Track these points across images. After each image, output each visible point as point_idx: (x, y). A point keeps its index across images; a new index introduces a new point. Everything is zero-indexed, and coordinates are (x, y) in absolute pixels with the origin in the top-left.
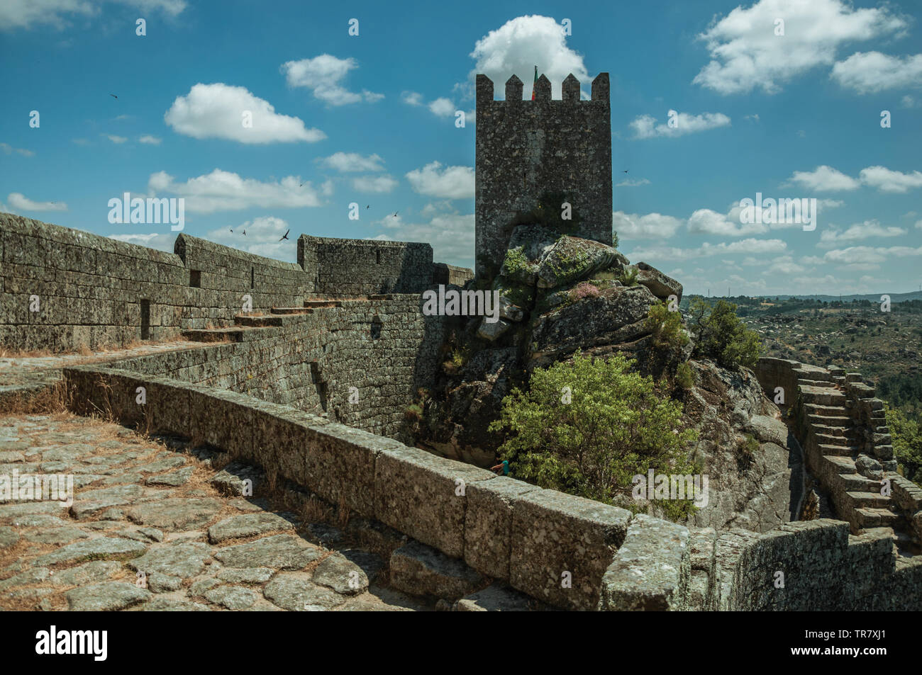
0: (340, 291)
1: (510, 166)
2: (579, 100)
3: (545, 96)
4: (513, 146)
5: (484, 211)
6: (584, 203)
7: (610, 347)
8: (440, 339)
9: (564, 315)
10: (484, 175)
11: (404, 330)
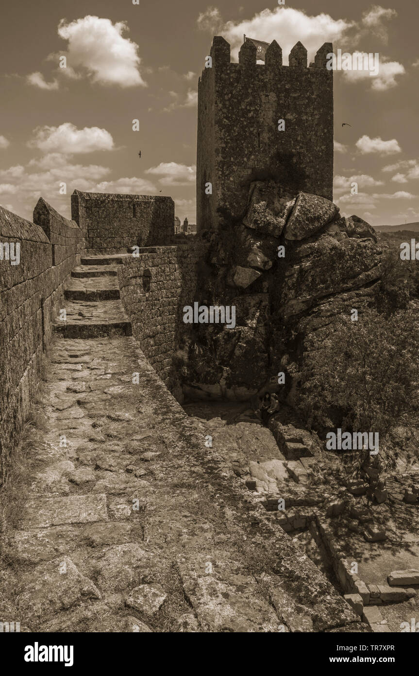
0: (105, 245)
1: (246, 126)
2: (306, 67)
3: (277, 62)
4: (248, 108)
5: (222, 168)
6: (310, 162)
7: (353, 293)
8: (194, 287)
9: (314, 265)
10: (222, 134)
11: (168, 281)
